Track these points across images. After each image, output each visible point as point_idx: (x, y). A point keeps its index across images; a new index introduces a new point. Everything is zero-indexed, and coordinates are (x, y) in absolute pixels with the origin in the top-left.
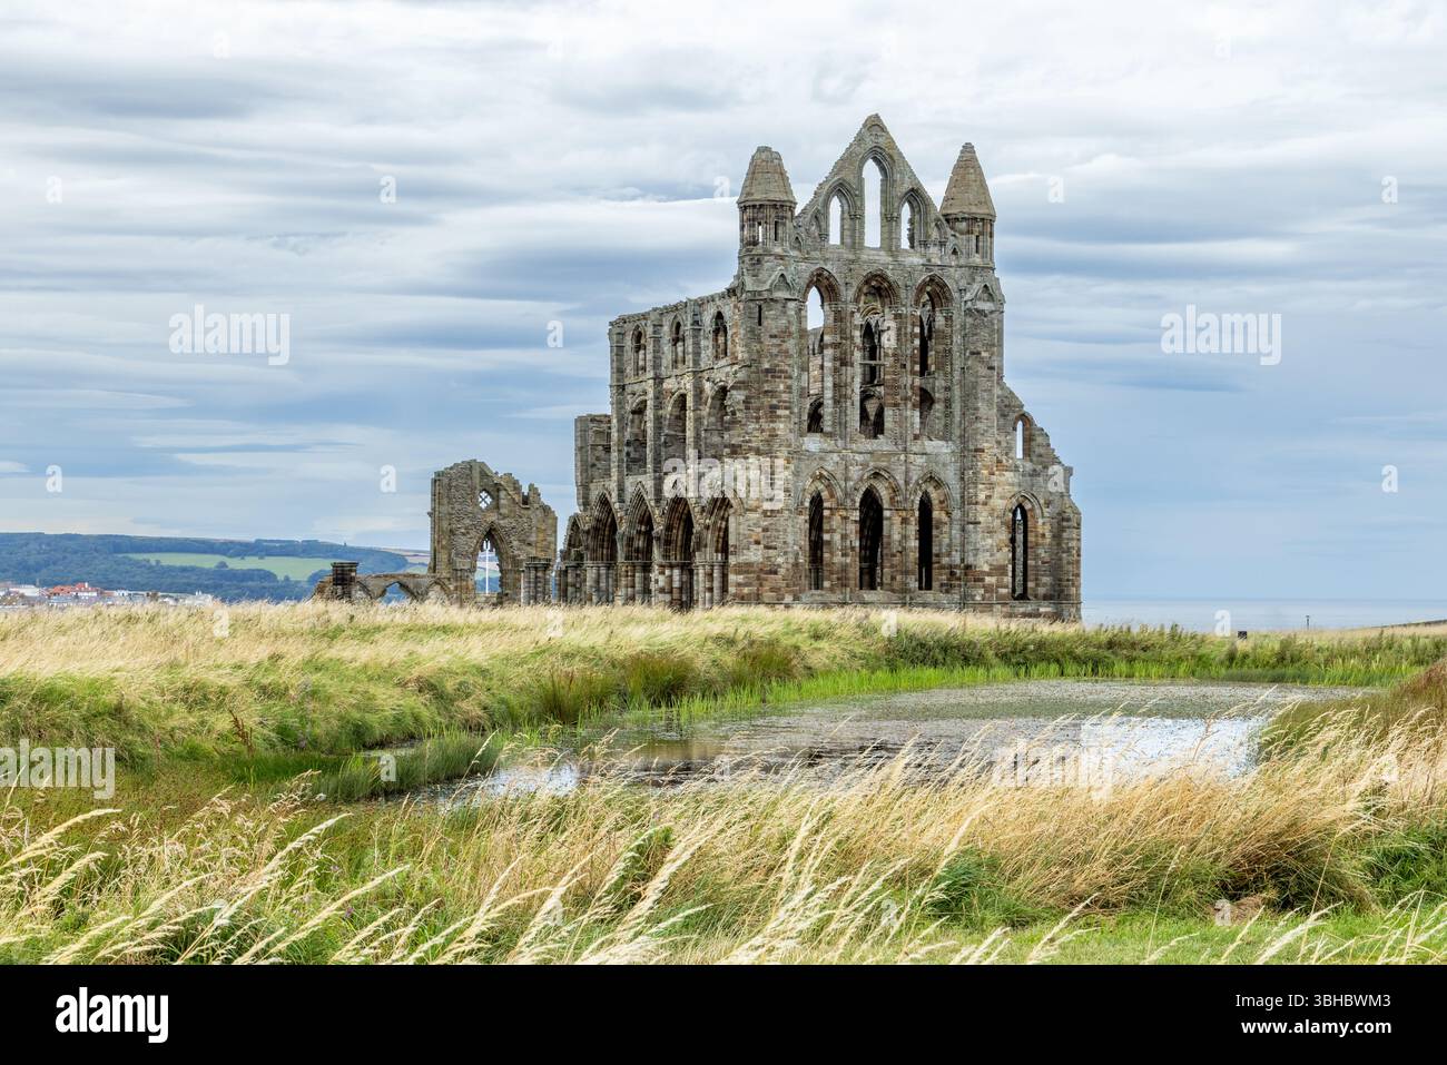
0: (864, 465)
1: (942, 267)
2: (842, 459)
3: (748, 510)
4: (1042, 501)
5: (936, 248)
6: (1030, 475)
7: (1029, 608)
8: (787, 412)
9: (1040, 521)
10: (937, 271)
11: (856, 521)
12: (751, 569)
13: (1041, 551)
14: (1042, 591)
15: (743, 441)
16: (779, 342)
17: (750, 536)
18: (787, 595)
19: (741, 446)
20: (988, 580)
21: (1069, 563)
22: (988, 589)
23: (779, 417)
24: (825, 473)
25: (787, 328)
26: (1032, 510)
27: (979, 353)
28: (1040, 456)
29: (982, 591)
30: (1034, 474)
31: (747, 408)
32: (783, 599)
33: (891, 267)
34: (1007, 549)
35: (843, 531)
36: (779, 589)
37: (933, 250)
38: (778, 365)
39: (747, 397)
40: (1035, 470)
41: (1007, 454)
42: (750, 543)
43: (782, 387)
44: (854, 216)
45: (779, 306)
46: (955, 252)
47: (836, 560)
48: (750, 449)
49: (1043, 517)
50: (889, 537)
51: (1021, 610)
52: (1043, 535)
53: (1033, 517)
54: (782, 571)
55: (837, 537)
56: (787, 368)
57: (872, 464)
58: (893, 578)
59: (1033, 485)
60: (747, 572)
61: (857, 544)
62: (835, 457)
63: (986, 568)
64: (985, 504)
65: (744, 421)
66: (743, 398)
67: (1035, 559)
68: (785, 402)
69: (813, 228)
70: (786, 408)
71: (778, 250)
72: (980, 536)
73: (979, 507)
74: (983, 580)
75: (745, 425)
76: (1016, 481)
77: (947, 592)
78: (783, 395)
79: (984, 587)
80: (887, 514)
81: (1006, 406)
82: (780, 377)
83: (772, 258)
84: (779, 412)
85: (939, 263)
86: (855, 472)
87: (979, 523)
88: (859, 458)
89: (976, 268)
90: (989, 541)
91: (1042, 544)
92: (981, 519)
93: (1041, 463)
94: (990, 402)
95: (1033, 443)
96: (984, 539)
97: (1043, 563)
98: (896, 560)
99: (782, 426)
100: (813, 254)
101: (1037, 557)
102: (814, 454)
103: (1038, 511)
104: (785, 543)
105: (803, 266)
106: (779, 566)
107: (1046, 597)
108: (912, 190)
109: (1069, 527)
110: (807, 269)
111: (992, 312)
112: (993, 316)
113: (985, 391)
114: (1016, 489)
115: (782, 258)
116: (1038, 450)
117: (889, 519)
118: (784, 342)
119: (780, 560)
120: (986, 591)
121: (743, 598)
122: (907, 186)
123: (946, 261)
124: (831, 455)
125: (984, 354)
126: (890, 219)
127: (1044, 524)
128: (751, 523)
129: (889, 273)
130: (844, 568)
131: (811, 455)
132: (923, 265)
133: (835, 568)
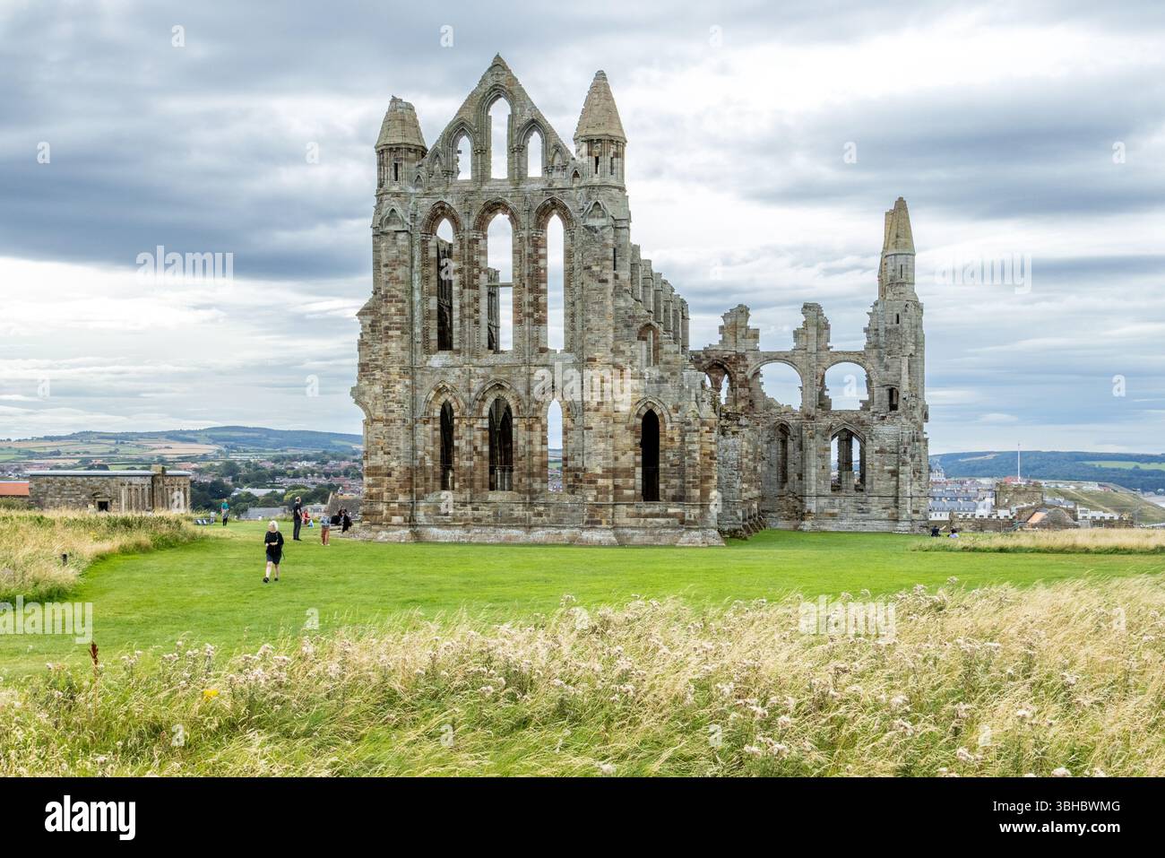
0: (485, 377)
1: (562, 190)
2: (464, 373)
3: (375, 420)
4: (670, 407)
5: (559, 173)
6: (656, 382)
7: (657, 509)
8: (398, 333)
9: (669, 426)
10: (556, 195)
11: (484, 429)
12: (379, 472)
13: (669, 454)
14: (670, 492)
15: (370, 360)
16: (390, 271)
17: (378, 444)
18: (400, 495)
19: (367, 365)
20: (601, 482)
21: (690, 466)
22: (600, 490)
23: (392, 337)
24: (449, 387)
25: (397, 257)
26: (662, 415)
27: (589, 268)
28: (668, 363)
29: (595, 493)
30: (662, 380)
31: (373, 331)
32: (397, 498)
33: (510, 195)
34: (632, 453)
35: (471, 437)
36: (394, 490)
37: (556, 175)
38: (389, 291)
39: (373, 321)
40: (662, 377)
41: (631, 363)
42: (378, 449)
43: (393, 310)
44: (482, 152)
45: (390, 238)
46: (576, 175)
47: (461, 464)
48: (377, 367)
49: (671, 422)
50: (517, 442)
51: (648, 511)
52: (672, 439)
53: (664, 422)
54: (396, 474)
55: (463, 443)
56: (398, 293)
57: (492, 377)
58: (520, 480)
59: (660, 392)
60: (376, 475)
61: (486, 449)
62: (457, 371)
63: (599, 471)
64: (597, 410)
65: (370, 342)
66: (369, 322)
67: (664, 462)
68: (396, 323)
69: (437, 166)
70: (397, 329)
71: (395, 189)
72: (592, 440)
73: (591, 414)
74: (595, 482)
75: (371, 346)
76: (643, 388)
77: (573, 493)
78: (395, 317)
79: (596, 488)
80: (515, 421)
81: (630, 317)
82: (391, 301)
83: (389, 196)
84: (391, 333)
85: (560, 186)
86: (476, 384)
87: (591, 428)
88: (480, 371)
89: (592, 187)
90: (602, 445)
91: (671, 448)
92: (592, 425)
93: (668, 370)
94: (602, 314)
95: (660, 351)
96: (596, 443)
97: (672, 465)
98: (520, 464)
99: (394, 345)
100: (436, 190)
101: (666, 460)
102: (436, 369)
103: (667, 416)
104: (398, 448)
105: (425, 201)
106: (393, 469)
107: (674, 499)
108: (533, 121)
109: (689, 431)
110: (427, 204)
111: (603, 228)
112: (605, 231)
113: (596, 303)
114: (642, 396)
115: (398, 195)
116: (665, 358)
117: (517, 426)
118: (394, 269)
119: (394, 464)
120: (598, 493)
121: (371, 497)
122: (527, 117)
123: (568, 184)
124: (453, 370)
125: (595, 268)
126: (517, 150)
127: (672, 428)
128: (378, 432)
129: (508, 200)
130: (472, 471)
131: (434, 371)
132: (543, 190)
133: (462, 471)
